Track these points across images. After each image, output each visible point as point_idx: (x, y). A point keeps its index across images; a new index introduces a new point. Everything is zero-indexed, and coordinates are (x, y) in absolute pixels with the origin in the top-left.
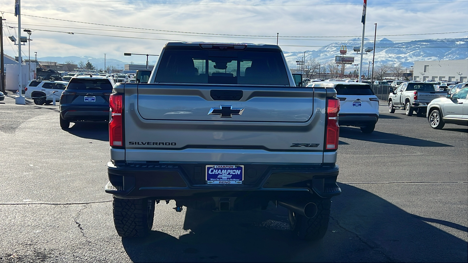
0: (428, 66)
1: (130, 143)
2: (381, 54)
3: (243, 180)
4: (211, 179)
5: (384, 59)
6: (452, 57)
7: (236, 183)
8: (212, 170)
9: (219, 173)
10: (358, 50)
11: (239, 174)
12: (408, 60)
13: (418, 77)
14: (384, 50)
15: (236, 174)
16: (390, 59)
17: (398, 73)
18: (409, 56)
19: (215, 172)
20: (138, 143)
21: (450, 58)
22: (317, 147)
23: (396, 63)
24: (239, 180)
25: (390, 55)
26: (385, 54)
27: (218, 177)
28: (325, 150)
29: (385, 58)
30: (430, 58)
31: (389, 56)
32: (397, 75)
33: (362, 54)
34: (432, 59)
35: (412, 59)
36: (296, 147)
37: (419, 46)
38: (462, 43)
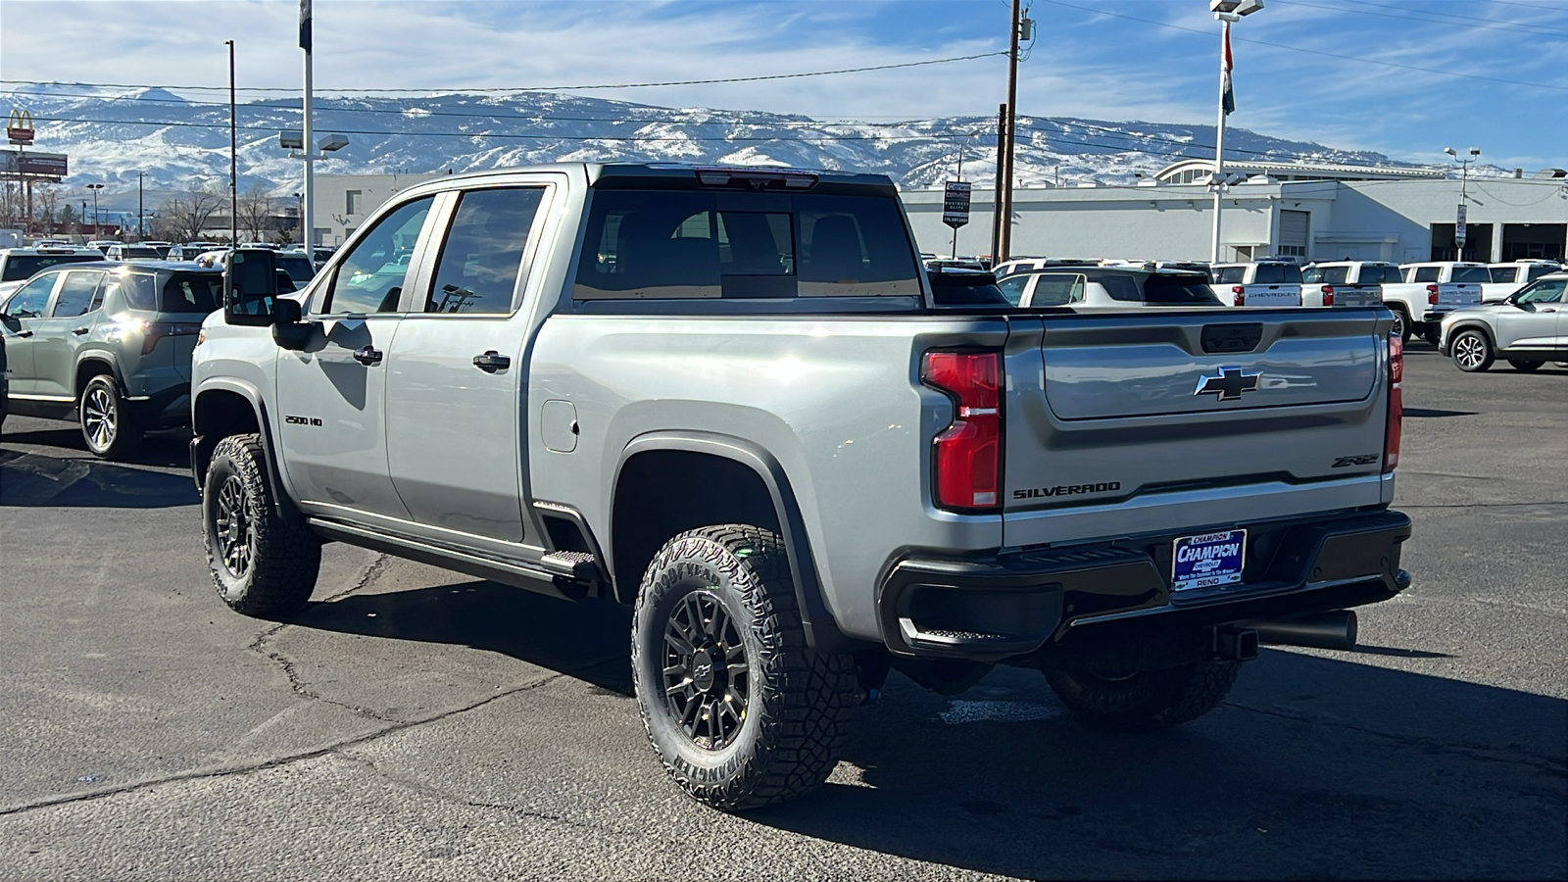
0: (359, 192)
1: (1016, 493)
2: (149, 147)
3: (1243, 569)
4: (1182, 577)
5: (159, 164)
6: (394, 160)
7: (1229, 581)
8: (1184, 551)
9: (1195, 558)
10: (297, 144)
11: (1235, 554)
12: (249, 168)
13: (328, 231)
14: (159, 133)
15: (1231, 555)
16: (181, 164)
17: (254, 217)
18: (250, 153)
19: (1190, 557)
20: (1036, 491)
21: (387, 163)
23: (205, 178)
24: (1235, 572)
25: (182, 150)
26: (162, 144)
27: (1194, 569)
29: (165, 158)
30: (325, 165)
31: (177, 154)
32: (251, 225)
33: (309, 158)
34: (331, 167)
35: (263, 165)
36: (1340, 469)
37: (281, 119)
38: (422, 113)
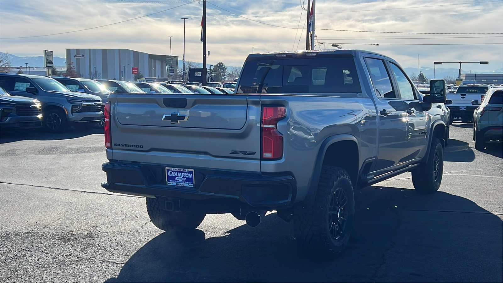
1: (115, 144)
3: (194, 183)
4: (171, 181)
7: (189, 186)
8: (170, 172)
9: (176, 176)
11: (191, 177)
15: (189, 177)
19: (173, 175)
20: (120, 144)
22: (254, 155)
24: (192, 183)
27: (176, 179)
28: (262, 159)
36: (235, 154)
